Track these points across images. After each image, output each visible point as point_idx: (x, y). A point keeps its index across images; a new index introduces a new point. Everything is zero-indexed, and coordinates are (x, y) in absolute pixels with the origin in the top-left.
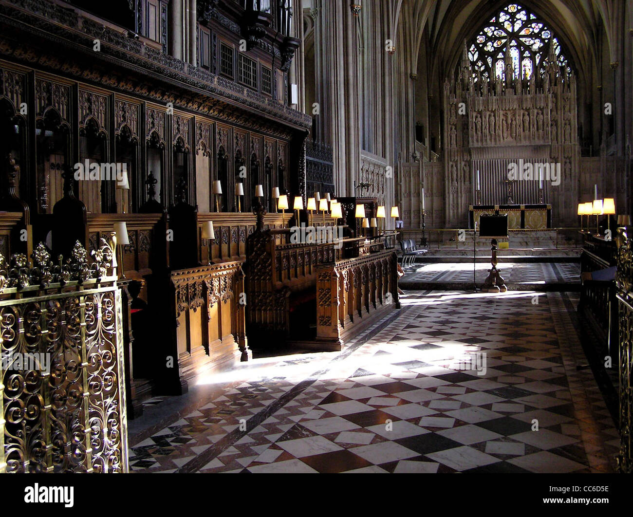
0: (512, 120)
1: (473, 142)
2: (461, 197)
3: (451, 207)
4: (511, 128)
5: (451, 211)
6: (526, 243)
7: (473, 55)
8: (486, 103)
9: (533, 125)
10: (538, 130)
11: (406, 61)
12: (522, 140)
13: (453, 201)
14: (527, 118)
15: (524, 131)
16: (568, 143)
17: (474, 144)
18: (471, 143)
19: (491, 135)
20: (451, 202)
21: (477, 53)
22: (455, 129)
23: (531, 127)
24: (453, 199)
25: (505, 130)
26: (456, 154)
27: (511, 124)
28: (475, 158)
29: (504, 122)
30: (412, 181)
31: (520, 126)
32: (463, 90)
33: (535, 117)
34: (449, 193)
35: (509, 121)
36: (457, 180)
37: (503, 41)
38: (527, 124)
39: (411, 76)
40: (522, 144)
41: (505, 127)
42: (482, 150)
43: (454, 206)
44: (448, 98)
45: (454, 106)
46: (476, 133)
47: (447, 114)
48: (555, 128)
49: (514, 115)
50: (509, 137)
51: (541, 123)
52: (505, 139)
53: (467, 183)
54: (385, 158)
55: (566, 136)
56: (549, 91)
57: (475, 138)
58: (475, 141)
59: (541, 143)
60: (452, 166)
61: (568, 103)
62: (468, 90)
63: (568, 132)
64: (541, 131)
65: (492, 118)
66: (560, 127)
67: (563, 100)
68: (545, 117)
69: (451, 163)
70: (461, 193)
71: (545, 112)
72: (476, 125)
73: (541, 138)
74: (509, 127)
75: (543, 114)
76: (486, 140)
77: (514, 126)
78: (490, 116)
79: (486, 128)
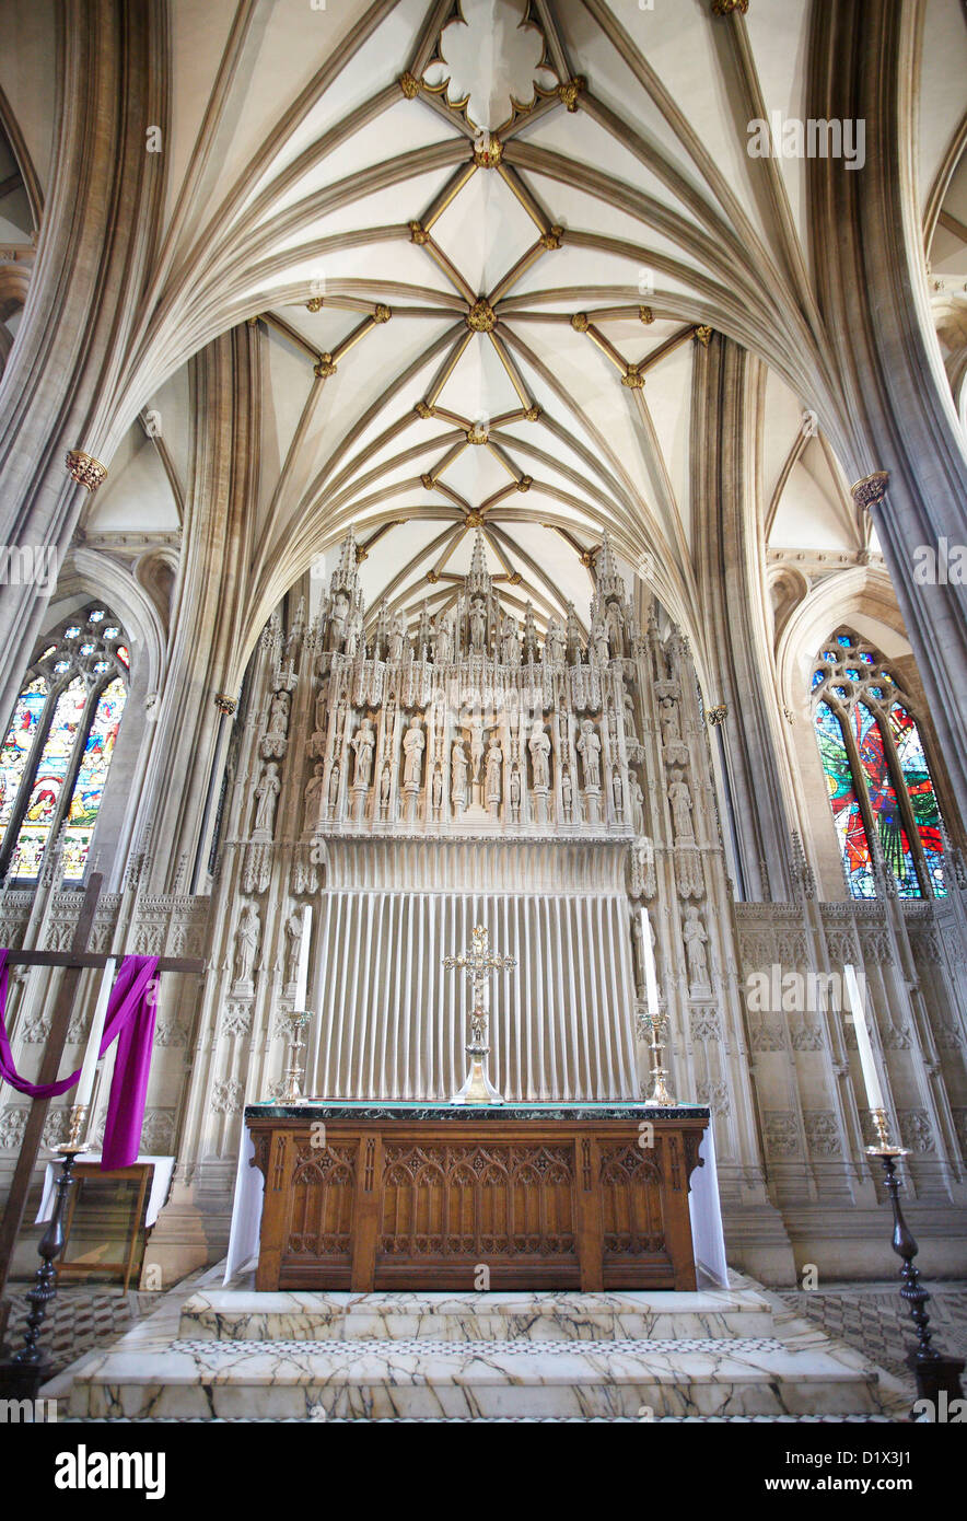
0: (487, 747)
1: (334, 813)
2: (263, 1051)
3: (213, 1096)
4: (483, 772)
5: (210, 1119)
9: (565, 768)
10: (582, 784)
12: (525, 816)
15: (531, 785)
16: (685, 843)
22: (279, 774)
23: (559, 771)
26: (265, 865)
27: (483, 760)
28: (339, 885)
29: (458, 750)
31: (515, 767)
33: (571, 739)
35: (477, 750)
38: (541, 762)
39: (219, 700)
40: (524, 834)
41: (460, 772)
42: (370, 850)
44: (271, 671)
45: (284, 695)
47: (258, 720)
50: (475, 804)
52: (459, 810)
55: (679, 820)
57: (342, 803)
59: (598, 832)
60: (245, 913)
61: (673, 711)
63: (681, 806)
64: (593, 788)
65: (415, 734)
66: (652, 786)
67: (655, 703)
68: (607, 741)
70: (265, 1030)
71: (604, 725)
72: (353, 754)
73: (594, 813)
74: (476, 769)
75: (597, 731)
76: (385, 812)
77: (492, 767)
78: (406, 728)
79: (387, 764)
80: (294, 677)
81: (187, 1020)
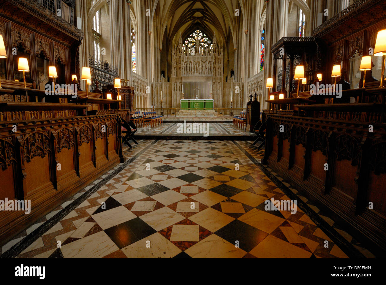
0: (198, 66)
1: (183, 74)
2: (178, 97)
3: (174, 100)
5: (174, 102)
6: (204, 115)
7: (184, 48)
8: (188, 58)
11: (157, 43)
12: (202, 74)
13: (175, 98)
14: (204, 65)
15: (203, 70)
16: (219, 76)
17: (183, 75)
18: (182, 75)
19: (190, 72)
20: (174, 99)
21: (185, 47)
22: (176, 69)
23: (206, 69)
24: (175, 97)
25: (195, 70)
26: (176, 79)
27: (198, 68)
28: (184, 81)
29: (195, 67)
30: (159, 90)
31: (201, 68)
32: (179, 53)
33: (207, 65)
34: (173, 95)
35: (197, 67)
36: (176, 90)
37: (194, 43)
38: (204, 68)
39: (160, 49)
40: (202, 76)
42: (186, 78)
43: (175, 100)
44: (173, 56)
46: (184, 70)
47: (173, 63)
48: (215, 70)
49: (199, 64)
50: (197, 73)
51: (209, 68)
52: (195, 73)
53: (180, 91)
54: (147, 79)
56: (213, 54)
58: (184, 74)
60: (175, 84)
61: (220, 60)
62: (181, 53)
63: (219, 72)
64: (209, 71)
65: (191, 65)
67: (218, 59)
68: (211, 65)
69: (174, 83)
71: (211, 63)
72: (184, 67)
73: (209, 74)
74: (197, 68)
75: (210, 64)
76: (188, 74)
77: (199, 69)
78: (190, 64)
79: (188, 69)
80: (176, 57)
81: (170, 94)
